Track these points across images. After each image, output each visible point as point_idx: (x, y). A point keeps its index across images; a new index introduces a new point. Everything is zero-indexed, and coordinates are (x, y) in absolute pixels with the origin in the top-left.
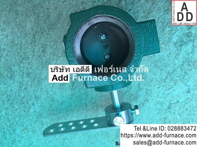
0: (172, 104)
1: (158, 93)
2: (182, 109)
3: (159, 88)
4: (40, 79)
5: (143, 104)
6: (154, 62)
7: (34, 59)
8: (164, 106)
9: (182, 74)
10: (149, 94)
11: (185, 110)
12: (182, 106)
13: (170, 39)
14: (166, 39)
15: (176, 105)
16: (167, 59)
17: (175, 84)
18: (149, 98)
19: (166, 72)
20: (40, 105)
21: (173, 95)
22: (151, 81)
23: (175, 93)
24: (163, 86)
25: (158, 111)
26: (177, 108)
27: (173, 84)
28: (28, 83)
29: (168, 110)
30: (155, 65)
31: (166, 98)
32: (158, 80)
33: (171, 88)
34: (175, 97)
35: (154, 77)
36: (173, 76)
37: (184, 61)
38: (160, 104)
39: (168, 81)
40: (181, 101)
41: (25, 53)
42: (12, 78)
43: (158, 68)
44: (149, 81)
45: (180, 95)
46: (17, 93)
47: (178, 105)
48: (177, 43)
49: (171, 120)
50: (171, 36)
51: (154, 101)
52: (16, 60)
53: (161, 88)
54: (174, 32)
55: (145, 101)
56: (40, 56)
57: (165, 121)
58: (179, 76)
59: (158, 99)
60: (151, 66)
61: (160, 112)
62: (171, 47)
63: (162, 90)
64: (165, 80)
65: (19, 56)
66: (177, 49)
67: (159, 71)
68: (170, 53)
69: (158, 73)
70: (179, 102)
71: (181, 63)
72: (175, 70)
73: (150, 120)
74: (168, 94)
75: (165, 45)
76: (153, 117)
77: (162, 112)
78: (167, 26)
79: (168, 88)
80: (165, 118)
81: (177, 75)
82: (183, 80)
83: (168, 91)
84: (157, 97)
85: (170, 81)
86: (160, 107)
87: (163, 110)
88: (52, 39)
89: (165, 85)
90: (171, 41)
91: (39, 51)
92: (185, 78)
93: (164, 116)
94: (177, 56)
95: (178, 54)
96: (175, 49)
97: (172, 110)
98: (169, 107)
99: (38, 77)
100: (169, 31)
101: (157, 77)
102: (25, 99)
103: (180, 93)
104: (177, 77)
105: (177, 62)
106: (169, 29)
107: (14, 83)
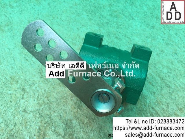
0: (24, 93)
1: (41, 88)
2: (14, 99)
3: (45, 90)
4: (101, 27)
5: (40, 73)
6: (67, 97)
7: (115, 31)
8: (28, 87)
9: (43, 113)
10: (45, 81)
11: (12, 100)
12: (17, 99)
13: (77, 118)
14: (79, 116)
15: (22, 95)
16: (63, 108)
17: (39, 104)
18: (42, 80)
19: (54, 102)
20: (85, 18)
21: (31, 98)
22: (54, 88)
23: (31, 100)
24: (44, 94)
25: (28, 80)
26: (18, 95)
27: (40, 102)
28: (102, 20)
29: (22, 88)
30: (64, 97)
31: (33, 91)
32: (51, 93)
33: (38, 99)
34: (28, 98)
35: (56, 91)
36: (46, 106)
37: (52, 120)
38: (32, 84)
39: (46, 100)
40: (22, 101)
41: (121, 28)
42: (110, 15)
43: (60, 97)
44: (55, 86)
45: (27, 102)
46: (100, 13)
47: (20, 97)
48: (70, 122)
49: (13, 86)
50: (79, 120)
51: (37, 82)
52: (119, 22)
53: (43, 92)
54: (81, 124)
55: (42, 76)
56: (115, 34)
57: (15, 81)
58: (43, 110)
59: (36, 85)
60: (66, 93)
61: (25, 81)
62: (70, 116)
63: (42, 92)
64: (48, 97)
65: (121, 25)
66: (65, 120)
67: (58, 97)
68: (66, 113)
69: (57, 95)
70: (22, 99)
71: (52, 117)
72: (50, 109)
73: (24, 71)
74: (35, 94)
75: (75, 112)
76: (26, 74)
77: (24, 83)
78: (88, 122)
79: (39, 97)
80: (17, 82)
81: (45, 109)
82: (37, 112)
83: (37, 95)
84: (39, 85)
85: (43, 101)
86: (29, 84)
87: (25, 84)
88: (122, 46)
89: (43, 96)
90: (75, 119)
91: (119, 35)
92: (38, 114)
93: (20, 82)
94: (60, 117)
95: (61, 118)
96: (67, 118)
97: (20, 90)
98: (23, 90)
99: (103, 26)
100: (84, 121)
101: (54, 93)
102: (94, 14)
103: (28, 104)
104: (43, 108)
105: (56, 114)
106: (86, 122)
107: (107, 14)
